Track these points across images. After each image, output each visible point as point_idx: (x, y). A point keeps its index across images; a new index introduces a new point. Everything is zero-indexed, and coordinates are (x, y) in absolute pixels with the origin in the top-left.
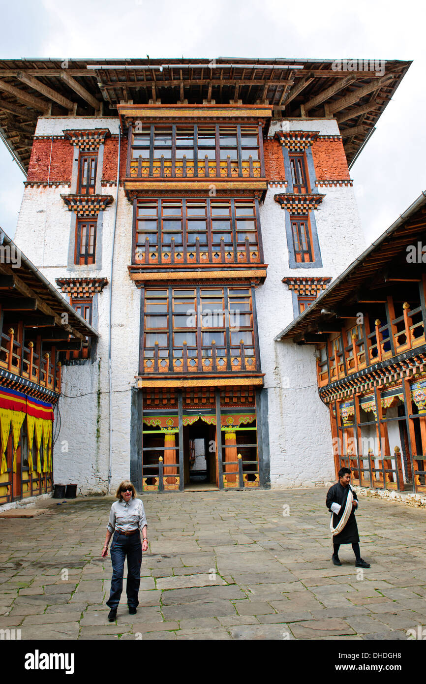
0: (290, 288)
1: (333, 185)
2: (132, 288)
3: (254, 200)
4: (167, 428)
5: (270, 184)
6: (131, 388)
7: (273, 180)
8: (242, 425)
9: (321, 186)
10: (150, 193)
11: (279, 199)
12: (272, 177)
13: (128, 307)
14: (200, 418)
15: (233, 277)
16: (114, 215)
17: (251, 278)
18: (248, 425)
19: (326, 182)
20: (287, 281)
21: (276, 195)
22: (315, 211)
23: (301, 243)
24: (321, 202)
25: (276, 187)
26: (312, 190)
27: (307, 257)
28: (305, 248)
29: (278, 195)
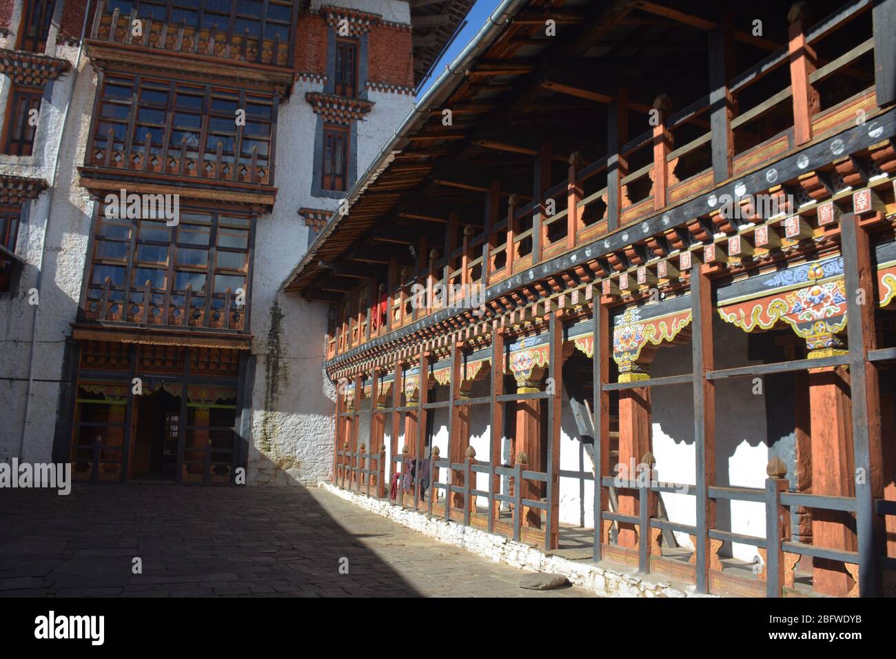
0: (308, 223)
1: (389, 91)
2: (83, 197)
3: (273, 96)
4: (113, 397)
5: (302, 76)
6: (64, 338)
7: (308, 72)
8: (220, 401)
9: (372, 90)
10: (125, 65)
11: (311, 99)
12: (308, 67)
13: (73, 224)
14: (162, 386)
15: (228, 199)
16: (69, 88)
17: (252, 204)
18: (228, 402)
19: (381, 85)
20: (304, 213)
21: (307, 94)
22: (359, 122)
23: (334, 164)
24: (370, 111)
25: (311, 81)
26: (360, 93)
27: (338, 182)
28: (338, 171)
29: (310, 93)
